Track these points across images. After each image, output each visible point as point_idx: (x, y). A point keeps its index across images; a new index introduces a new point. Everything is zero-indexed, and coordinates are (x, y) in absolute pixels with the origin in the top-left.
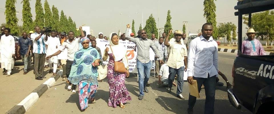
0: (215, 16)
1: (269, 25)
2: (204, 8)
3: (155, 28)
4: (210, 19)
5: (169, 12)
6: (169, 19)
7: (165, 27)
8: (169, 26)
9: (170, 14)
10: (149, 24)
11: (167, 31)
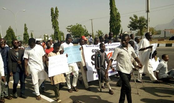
0: (58, 28)
1: (80, 32)
2: (52, 23)
3: (14, 36)
4: (56, 30)
5: (25, 25)
6: (26, 29)
7: (24, 35)
8: (27, 34)
9: (26, 26)
10: (9, 33)
11: (26, 37)
